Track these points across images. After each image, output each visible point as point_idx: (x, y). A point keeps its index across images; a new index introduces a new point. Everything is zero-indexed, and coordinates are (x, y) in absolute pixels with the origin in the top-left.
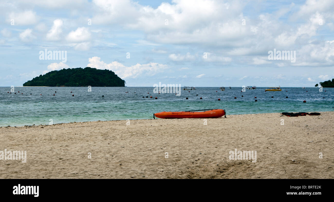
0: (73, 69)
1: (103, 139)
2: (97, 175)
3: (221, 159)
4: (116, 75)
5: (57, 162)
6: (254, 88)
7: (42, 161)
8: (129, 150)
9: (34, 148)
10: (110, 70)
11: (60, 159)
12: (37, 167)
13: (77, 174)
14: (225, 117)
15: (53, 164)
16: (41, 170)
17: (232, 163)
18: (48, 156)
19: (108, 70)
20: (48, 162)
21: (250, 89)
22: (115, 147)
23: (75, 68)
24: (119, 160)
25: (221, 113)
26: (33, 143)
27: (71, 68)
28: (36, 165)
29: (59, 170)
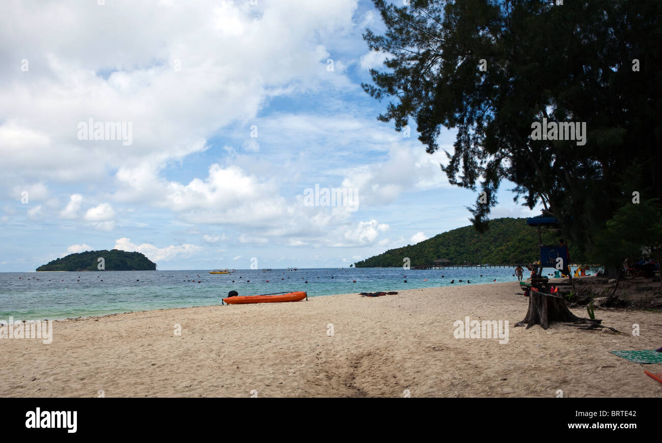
0: (97, 251)
1: (190, 333)
2: (220, 386)
3: (344, 350)
4: (147, 258)
5: (152, 370)
6: (296, 270)
7: (129, 370)
8: (233, 346)
9: (106, 350)
10: (139, 252)
11: (153, 365)
12: (125, 379)
13: (190, 386)
14: (307, 300)
15: (147, 372)
16: (136, 383)
17: (359, 354)
18: (133, 362)
19: (138, 253)
20: (137, 370)
21: (292, 270)
22: (212, 343)
23: (99, 250)
24: (232, 361)
25: (303, 295)
26: (100, 343)
27: (95, 251)
28: (124, 377)
29: (162, 383)
